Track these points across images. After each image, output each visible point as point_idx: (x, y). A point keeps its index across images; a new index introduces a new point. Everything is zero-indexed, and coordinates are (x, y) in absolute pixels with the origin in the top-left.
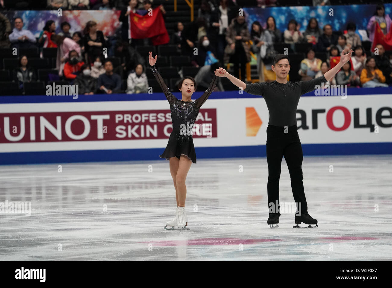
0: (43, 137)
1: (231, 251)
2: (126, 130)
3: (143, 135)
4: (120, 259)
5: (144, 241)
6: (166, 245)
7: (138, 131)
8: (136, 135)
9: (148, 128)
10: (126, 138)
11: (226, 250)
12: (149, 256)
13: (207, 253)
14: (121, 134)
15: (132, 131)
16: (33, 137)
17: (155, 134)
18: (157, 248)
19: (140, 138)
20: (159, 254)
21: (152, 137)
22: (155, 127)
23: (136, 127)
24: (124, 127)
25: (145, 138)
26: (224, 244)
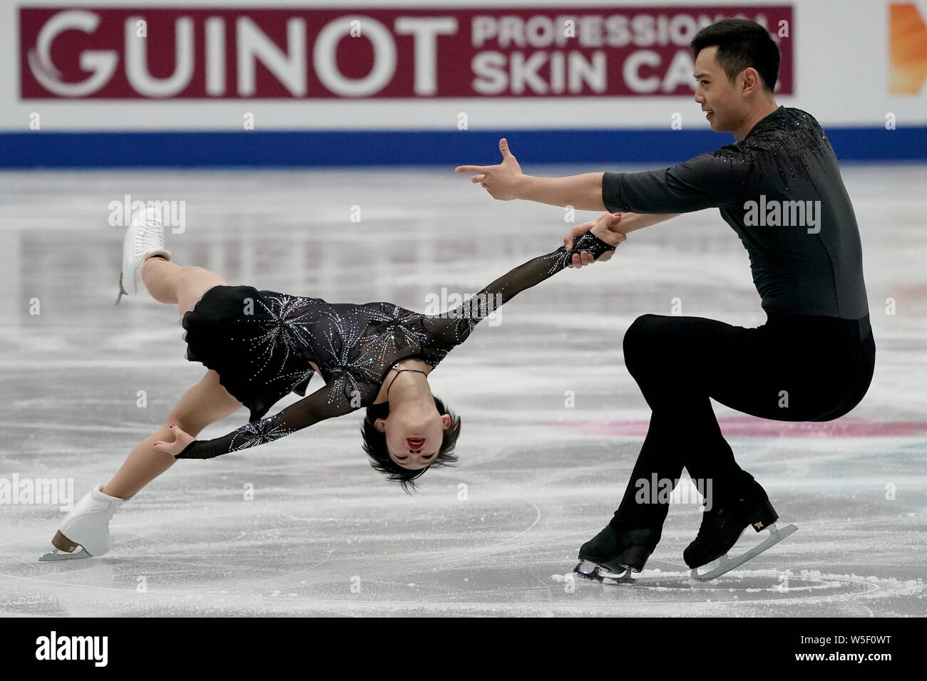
0: (246, 82)
1: (835, 458)
2: (507, 69)
3: (558, 83)
4: (486, 471)
5: (560, 419)
6: (629, 434)
7: (545, 72)
8: (538, 85)
9: (577, 62)
10: (507, 93)
11: (817, 453)
12: (576, 466)
13: (759, 461)
14: (489, 80)
15: (525, 71)
16: (215, 81)
17: (598, 80)
18: (600, 441)
19: (550, 94)
20: (608, 460)
21: (586, 91)
22: (600, 60)
23: (538, 60)
24: (497, 59)
25: (567, 93)
26: (813, 434)
